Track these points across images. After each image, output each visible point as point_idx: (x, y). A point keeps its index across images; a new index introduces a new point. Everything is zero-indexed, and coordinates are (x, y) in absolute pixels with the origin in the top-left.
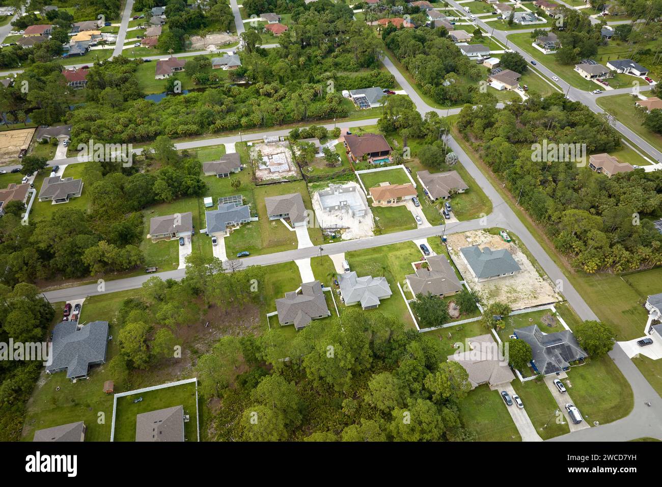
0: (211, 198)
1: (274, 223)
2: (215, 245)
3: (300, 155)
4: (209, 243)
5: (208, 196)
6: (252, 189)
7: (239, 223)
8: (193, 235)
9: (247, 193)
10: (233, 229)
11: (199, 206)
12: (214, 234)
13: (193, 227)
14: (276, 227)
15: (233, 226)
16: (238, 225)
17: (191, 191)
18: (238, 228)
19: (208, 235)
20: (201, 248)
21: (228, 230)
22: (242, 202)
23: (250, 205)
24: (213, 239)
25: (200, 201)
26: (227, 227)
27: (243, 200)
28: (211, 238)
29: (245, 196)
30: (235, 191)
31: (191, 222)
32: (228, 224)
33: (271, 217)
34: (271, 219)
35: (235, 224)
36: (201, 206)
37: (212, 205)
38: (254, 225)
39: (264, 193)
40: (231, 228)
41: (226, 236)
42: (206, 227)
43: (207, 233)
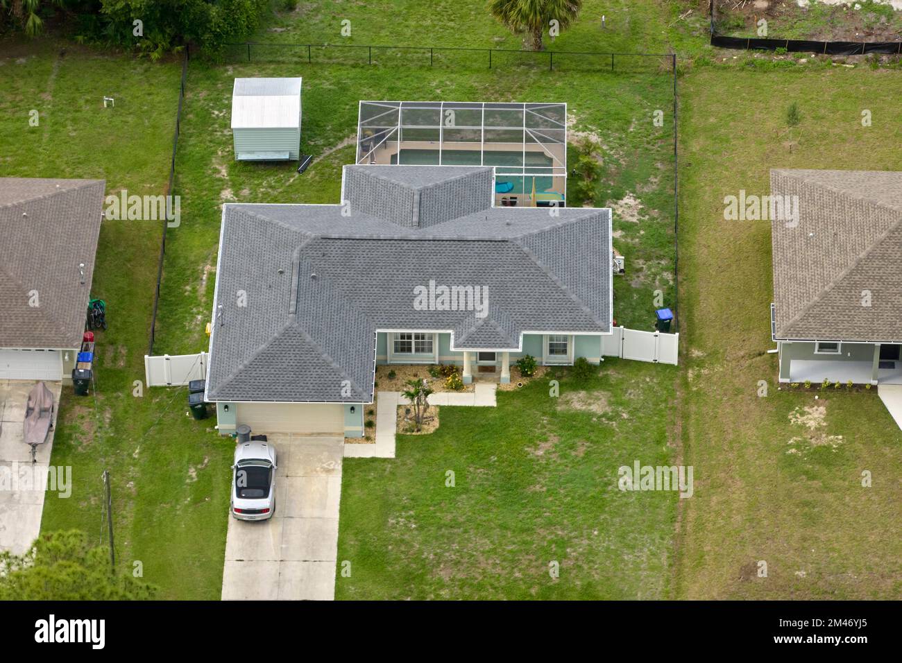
0: (295, 84)
1: (815, 415)
2: (255, 520)
4: (203, 491)
5: (274, 65)
6: (679, 74)
7: (507, 354)
8: (79, 388)
9: (621, 93)
10: (441, 398)
11: (179, 143)
12: (260, 414)
13: (96, 320)
14: (824, 457)
15: (447, 372)
16: (486, 369)
18: (483, 396)
19: (205, 413)
20: (128, 514)
21: (391, 401)
22: (560, 172)
23: (629, 208)
24: (243, 453)
25: (200, 95)
26: (387, 373)
27: (573, 154)
28: (229, 444)
29: (602, 121)
30: (524, 61)
31: (86, 267)
32: (403, 345)
33: (802, 351)
34: (799, 371)
35: (467, 360)
36: (195, 146)
37: (288, 150)
38: (634, 395)
39: (773, 121)
40: (419, 393)
41: (368, 455)
42: (208, 337)
43: (203, 391)
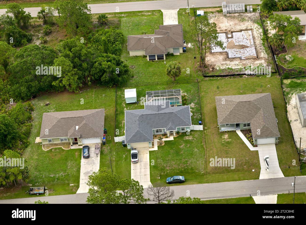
0: (135, 90)
1: (226, 136)
2: (136, 163)
3: (274, 35)
4: (126, 159)
5: (131, 87)
6: (198, 82)
7: (174, 132)
8: (104, 144)
9: (190, 86)
10: (164, 139)
11: (116, 101)
12: (135, 145)
13: (105, 132)
14: (228, 143)
15: (165, 135)
16: (171, 134)
17: (106, 77)
18: (171, 138)
19: (125, 146)
20: (114, 164)
21: (156, 141)
22: (180, 100)
23: (193, 105)
24: (132, 152)
25: (119, 93)
26: (155, 136)
27: (183, 97)
28: (130, 150)
29: (187, 91)
30: (173, 83)
31: (103, 123)
32: (157, 131)
33: (223, 126)
34: (223, 129)
35: (168, 133)
36: (119, 101)
37: (135, 101)
38: (196, 136)
39: (215, 89)
40: (161, 139)
41: (153, 150)
42: (124, 133)
43: (124, 142)
